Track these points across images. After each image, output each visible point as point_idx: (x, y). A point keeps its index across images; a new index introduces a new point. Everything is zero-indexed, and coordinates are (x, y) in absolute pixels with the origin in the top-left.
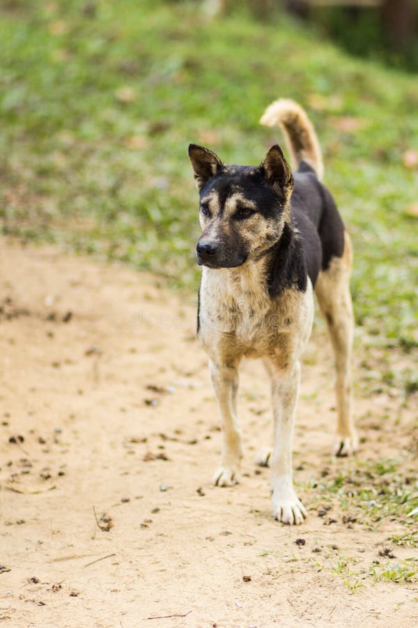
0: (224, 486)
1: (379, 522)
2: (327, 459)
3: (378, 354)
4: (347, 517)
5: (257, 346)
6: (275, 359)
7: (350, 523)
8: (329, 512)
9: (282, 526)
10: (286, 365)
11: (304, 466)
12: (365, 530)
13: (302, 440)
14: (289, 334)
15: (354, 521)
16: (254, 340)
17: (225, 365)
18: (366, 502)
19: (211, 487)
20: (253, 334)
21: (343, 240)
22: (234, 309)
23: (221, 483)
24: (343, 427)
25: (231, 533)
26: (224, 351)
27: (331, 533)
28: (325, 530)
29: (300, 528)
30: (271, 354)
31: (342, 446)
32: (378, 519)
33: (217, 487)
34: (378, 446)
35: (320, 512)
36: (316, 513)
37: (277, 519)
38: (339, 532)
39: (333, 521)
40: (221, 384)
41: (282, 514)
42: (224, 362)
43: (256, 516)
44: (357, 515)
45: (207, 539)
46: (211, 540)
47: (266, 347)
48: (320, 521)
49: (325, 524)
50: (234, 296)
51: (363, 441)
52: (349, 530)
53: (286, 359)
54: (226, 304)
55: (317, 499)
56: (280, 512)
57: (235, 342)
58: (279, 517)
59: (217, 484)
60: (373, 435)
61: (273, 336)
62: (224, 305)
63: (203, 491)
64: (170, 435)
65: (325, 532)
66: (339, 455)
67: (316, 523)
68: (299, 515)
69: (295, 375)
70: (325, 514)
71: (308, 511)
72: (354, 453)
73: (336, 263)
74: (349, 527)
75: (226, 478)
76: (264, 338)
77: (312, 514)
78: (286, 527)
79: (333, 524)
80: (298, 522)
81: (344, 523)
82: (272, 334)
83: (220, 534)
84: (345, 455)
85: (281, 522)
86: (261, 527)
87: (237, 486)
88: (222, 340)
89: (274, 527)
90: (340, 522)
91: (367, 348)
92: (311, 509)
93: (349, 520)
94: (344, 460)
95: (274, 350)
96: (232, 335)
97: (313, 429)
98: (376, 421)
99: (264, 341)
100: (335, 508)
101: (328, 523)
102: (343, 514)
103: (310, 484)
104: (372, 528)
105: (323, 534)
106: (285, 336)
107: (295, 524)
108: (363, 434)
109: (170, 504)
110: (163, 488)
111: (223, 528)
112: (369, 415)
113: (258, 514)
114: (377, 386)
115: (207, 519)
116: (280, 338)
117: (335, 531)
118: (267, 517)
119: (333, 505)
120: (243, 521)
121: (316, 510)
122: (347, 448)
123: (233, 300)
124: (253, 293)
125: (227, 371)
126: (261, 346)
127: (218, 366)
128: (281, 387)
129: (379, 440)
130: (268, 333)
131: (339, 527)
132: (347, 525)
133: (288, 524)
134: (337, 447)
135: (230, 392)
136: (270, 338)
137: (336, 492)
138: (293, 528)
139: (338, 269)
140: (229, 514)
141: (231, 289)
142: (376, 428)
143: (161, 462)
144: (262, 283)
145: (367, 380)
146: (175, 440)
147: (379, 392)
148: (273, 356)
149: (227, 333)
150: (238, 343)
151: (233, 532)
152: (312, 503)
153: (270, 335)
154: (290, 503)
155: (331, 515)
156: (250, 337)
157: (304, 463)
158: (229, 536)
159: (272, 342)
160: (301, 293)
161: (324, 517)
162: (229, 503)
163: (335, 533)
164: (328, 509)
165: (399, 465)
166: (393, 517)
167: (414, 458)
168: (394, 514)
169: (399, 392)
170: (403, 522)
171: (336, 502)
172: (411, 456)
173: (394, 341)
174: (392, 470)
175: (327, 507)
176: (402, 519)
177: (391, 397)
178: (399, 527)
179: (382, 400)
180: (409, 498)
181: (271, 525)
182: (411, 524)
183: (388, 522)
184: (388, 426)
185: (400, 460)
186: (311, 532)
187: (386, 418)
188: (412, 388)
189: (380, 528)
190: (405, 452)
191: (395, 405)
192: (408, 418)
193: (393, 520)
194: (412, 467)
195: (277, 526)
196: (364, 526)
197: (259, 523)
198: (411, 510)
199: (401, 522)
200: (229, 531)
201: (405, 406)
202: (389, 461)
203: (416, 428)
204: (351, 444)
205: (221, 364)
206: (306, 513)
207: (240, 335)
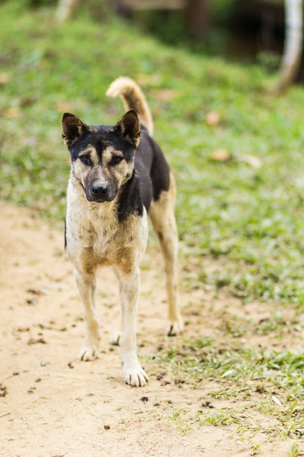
0: (87, 360)
1: (201, 382)
2: (161, 338)
3: (195, 261)
4: (178, 379)
5: (108, 257)
6: (122, 267)
7: (180, 384)
8: (164, 376)
9: (131, 388)
10: (130, 271)
11: (145, 344)
12: (191, 388)
13: (142, 325)
14: (131, 248)
15: (183, 382)
16: (106, 253)
17: (86, 271)
18: (191, 369)
19: (78, 361)
20: (106, 248)
21: (168, 179)
22: (92, 231)
23: (85, 358)
24: (172, 315)
25: (94, 395)
26: (85, 261)
27: (167, 392)
28: (161, 389)
29: (144, 389)
30: (119, 263)
31: (172, 328)
32: (201, 380)
33: (82, 362)
34: (197, 327)
35: (158, 376)
36: (155, 378)
37: (127, 383)
38: (172, 390)
39: (167, 383)
40: (83, 285)
41: (130, 379)
42: (85, 269)
43: (111, 381)
44: (185, 378)
45: (77, 399)
46: (80, 400)
47: (115, 258)
48: (158, 383)
49: (162, 385)
50: (92, 220)
51: (187, 324)
52: (179, 389)
53: (130, 267)
54: (85, 227)
55: (155, 367)
56: (129, 377)
57: (92, 254)
58: (129, 382)
59: (82, 359)
60: (194, 319)
61: (120, 249)
62: (84, 228)
63: (72, 365)
64: (47, 325)
65: (162, 391)
66: (170, 335)
67: (155, 385)
68: (143, 379)
69: (136, 278)
70: (161, 378)
71: (149, 376)
72: (181, 333)
73: (165, 195)
74: (180, 387)
75: (88, 355)
76: (114, 251)
77: (152, 379)
78: (134, 389)
79: (168, 386)
80: (142, 384)
81: (176, 384)
82: (119, 248)
83: (86, 396)
84: (174, 335)
85: (130, 385)
86: (115, 389)
87: (97, 360)
88: (83, 252)
89: (125, 389)
90: (173, 383)
91: (187, 256)
92: (152, 375)
93: (180, 382)
94: (174, 338)
95: (121, 260)
96: (90, 249)
97: (152, 317)
98: (195, 309)
99: (113, 253)
100: (169, 374)
101: (164, 384)
102: (174, 377)
103: (150, 356)
104: (196, 387)
105: (161, 393)
106: (129, 249)
107: (140, 386)
108: (187, 319)
109: (48, 375)
110: (43, 364)
111: (88, 391)
112: (190, 305)
113: (113, 380)
114: (195, 284)
115: (76, 385)
116: (125, 251)
118: (119, 381)
119: (167, 371)
120: (103, 385)
121: (154, 375)
122: (175, 330)
123: (90, 223)
124: (108, 218)
125: (87, 275)
126: (111, 257)
127: (80, 272)
128: (126, 287)
129: (199, 323)
130: (117, 247)
131: (172, 387)
132: (178, 385)
133: (135, 386)
134: (168, 329)
135: (90, 291)
136: (118, 251)
137: (169, 362)
138: (139, 389)
139: (165, 200)
140: (92, 380)
141: (89, 215)
142: (196, 314)
143: (40, 345)
144: (114, 210)
145: (188, 279)
146: (50, 329)
147: (197, 288)
148: (120, 264)
149: (87, 248)
150: (95, 255)
152: (152, 370)
153: (118, 249)
154: (136, 371)
155: (166, 379)
156: (104, 251)
157: (145, 341)
158: (93, 396)
159: (119, 254)
160: (140, 217)
161: (161, 380)
162: (92, 373)
163: (169, 391)
164: (164, 374)
165: (213, 341)
166: (211, 378)
167: (224, 335)
168: (212, 376)
169: (211, 287)
170: (218, 382)
171: (169, 369)
172: (222, 334)
173: (206, 251)
174: (209, 344)
175: (163, 373)
176: (217, 380)
177: (206, 291)
178: (216, 385)
179: (199, 294)
180: (222, 364)
181: (121, 387)
182: (224, 382)
183: (207, 382)
184: (204, 313)
185: (214, 336)
186: (152, 391)
187: (203, 306)
188: (221, 284)
189: (202, 387)
190: (218, 331)
191: (208, 297)
192: (218, 306)
193: (212, 380)
194: (223, 341)
195: (127, 388)
196: (191, 386)
197: (114, 386)
198: (224, 373)
199: (217, 382)
200: (92, 393)
201: (216, 298)
202: (206, 337)
203: (224, 313)
204: (179, 327)
205: (83, 270)
206: (148, 378)
207: (96, 249)
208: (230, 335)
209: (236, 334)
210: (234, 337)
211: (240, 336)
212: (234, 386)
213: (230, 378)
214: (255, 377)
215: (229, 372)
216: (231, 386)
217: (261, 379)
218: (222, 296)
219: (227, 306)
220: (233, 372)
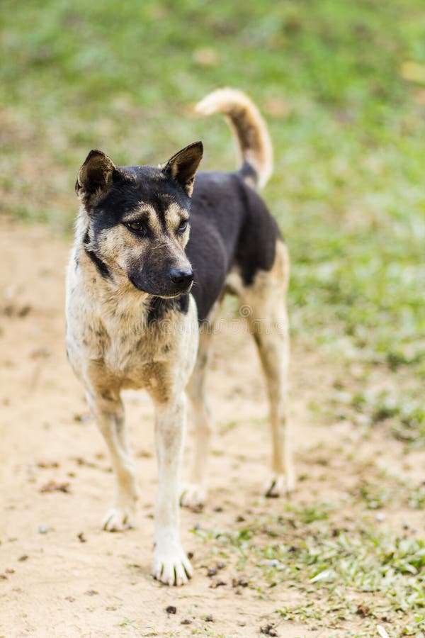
0: (113, 531)
1: (275, 588)
2: (252, 499)
3: (357, 371)
4: (237, 580)
5: (130, 376)
7: (240, 588)
8: (221, 572)
9: (160, 587)
10: (166, 399)
11: (225, 507)
12: (255, 597)
13: (236, 474)
14: (166, 363)
15: (245, 585)
16: (127, 370)
17: (101, 396)
18: (267, 562)
19: (98, 531)
20: (125, 364)
21: (273, 252)
22: (102, 333)
25: (97, 593)
27: (215, 599)
29: (179, 590)
30: (146, 385)
31: (274, 484)
32: (274, 585)
33: (103, 532)
34: (316, 485)
35: (210, 571)
36: (205, 572)
37: (155, 578)
38: (223, 598)
39: (222, 584)
41: (162, 573)
42: (98, 393)
43: (132, 574)
44: (252, 577)
45: (67, 598)
46: (70, 599)
47: (140, 377)
48: (208, 582)
49: (211, 587)
50: (102, 318)
51: (302, 479)
52: (237, 596)
53: (165, 393)
54: (92, 327)
55: (212, 553)
56: (159, 569)
57: (104, 371)
58: (158, 576)
59: (105, 529)
60: (317, 471)
61: (147, 364)
62: (90, 328)
63: (84, 537)
64: (89, 459)
65: (207, 598)
66: (270, 495)
67: (202, 584)
68: (181, 574)
69: (178, 411)
70: (215, 574)
71: (195, 569)
72: (288, 495)
73: (264, 278)
74: (238, 593)
75: (117, 521)
76: (138, 367)
77: (201, 573)
78: (164, 589)
79: (220, 587)
80: (179, 582)
81: (234, 586)
83: (85, 594)
84: (276, 496)
86: (134, 587)
87: (130, 533)
88: (90, 367)
89: (150, 587)
90: (230, 585)
91: (348, 364)
92: (202, 567)
93: (240, 584)
94: (273, 501)
95: (148, 381)
96: (101, 362)
98: (324, 454)
99: (138, 370)
100: (230, 567)
101: (214, 586)
102: (237, 576)
103: (214, 532)
104: (263, 596)
106: (161, 365)
107: (175, 584)
108: (305, 470)
109: (42, 551)
110: (43, 529)
111: (91, 586)
112: (320, 447)
113: (137, 569)
114: (341, 411)
115: (76, 573)
116: (155, 367)
117: (220, 596)
118: (146, 574)
119: (229, 563)
120: (117, 578)
121: (206, 567)
122: (280, 488)
123: (101, 322)
124: (132, 316)
125: (104, 403)
126: (135, 375)
127: (93, 397)
128: (163, 424)
129: (322, 479)
130: (142, 360)
131: (226, 592)
132: (236, 589)
133: (167, 584)
134: (267, 486)
135: (113, 426)
136: (144, 366)
137: (239, 545)
138: (172, 590)
139: (264, 286)
140: (104, 568)
141: (100, 311)
142: (323, 463)
143: (60, 495)
145: (334, 403)
146: (92, 466)
147: (342, 418)
148: (150, 387)
149: (95, 360)
150: (108, 372)
151: (99, 591)
152: (206, 558)
153: (145, 363)
154: (173, 559)
155: (223, 576)
156: (122, 367)
157: (227, 503)
158: (95, 596)
159: (147, 371)
161: (214, 577)
162: (109, 554)
163: (218, 599)
164: (221, 567)
165: (334, 512)
166: (291, 583)
167: (355, 504)
168: (294, 579)
169: (364, 419)
170: (302, 590)
171: (234, 559)
172: (350, 500)
173: (382, 356)
174: (325, 516)
175: (220, 565)
176: (302, 586)
177: (355, 424)
178: (295, 595)
179: (343, 429)
180: (320, 558)
181: (146, 585)
182: (312, 592)
183: (285, 589)
184: (337, 462)
185: (337, 505)
186: (190, 597)
187: (339, 451)
188: (383, 415)
189: (272, 597)
190: (345, 496)
191: (355, 436)
192: (366, 452)
193: (292, 586)
194: (348, 513)
195: (153, 586)
196: (256, 593)
197: (133, 582)
198: (316, 574)
199: (300, 589)
200: (95, 590)
201: (366, 438)
202: (324, 505)
203: (370, 465)
204: (285, 483)
205: (95, 394)
206: (191, 572)
207: (109, 364)
208: (363, 504)
209: (373, 504)
210: (369, 508)
211: (379, 507)
212: (324, 600)
213: (321, 585)
214: (366, 587)
215: (324, 576)
216: (319, 599)
217: (372, 592)
218: (378, 434)
219: (379, 454)
220: (329, 575)
